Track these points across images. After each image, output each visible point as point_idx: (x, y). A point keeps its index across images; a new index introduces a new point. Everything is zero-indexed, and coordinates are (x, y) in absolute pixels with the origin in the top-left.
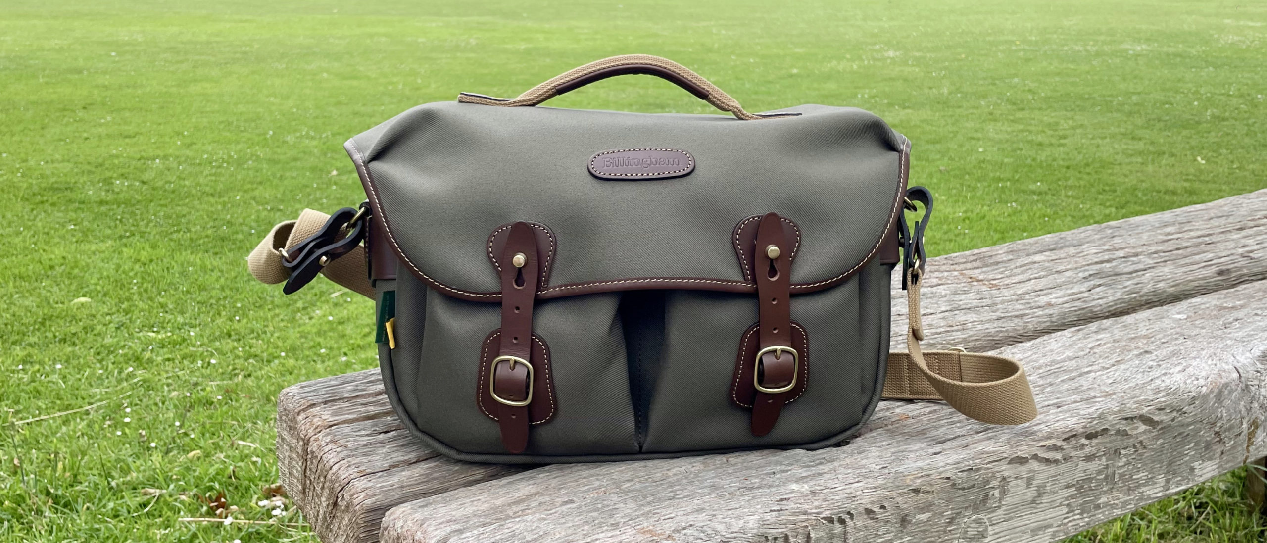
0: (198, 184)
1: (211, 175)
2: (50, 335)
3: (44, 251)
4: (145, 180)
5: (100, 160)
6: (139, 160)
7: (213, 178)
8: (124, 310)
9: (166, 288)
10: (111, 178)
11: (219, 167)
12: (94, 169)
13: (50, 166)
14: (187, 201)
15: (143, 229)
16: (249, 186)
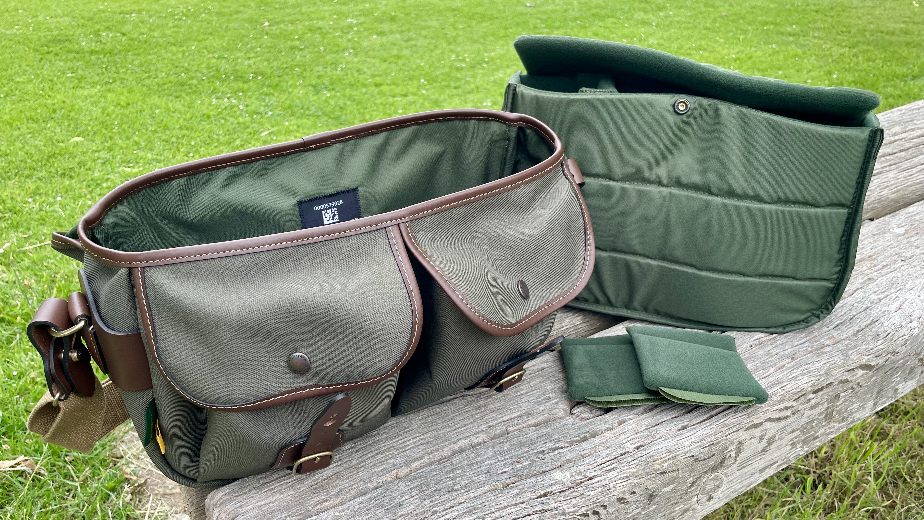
0: (164, 35)
1: (174, 27)
2: (53, 170)
3: (49, 96)
4: (125, 32)
5: (91, 14)
6: (120, 14)
7: (175, 29)
8: (108, 148)
9: (140, 127)
10: (99, 30)
11: (180, 19)
12: (86, 23)
13: (55, 20)
14: (156, 50)
15: (122, 75)
16: (202, 37)
